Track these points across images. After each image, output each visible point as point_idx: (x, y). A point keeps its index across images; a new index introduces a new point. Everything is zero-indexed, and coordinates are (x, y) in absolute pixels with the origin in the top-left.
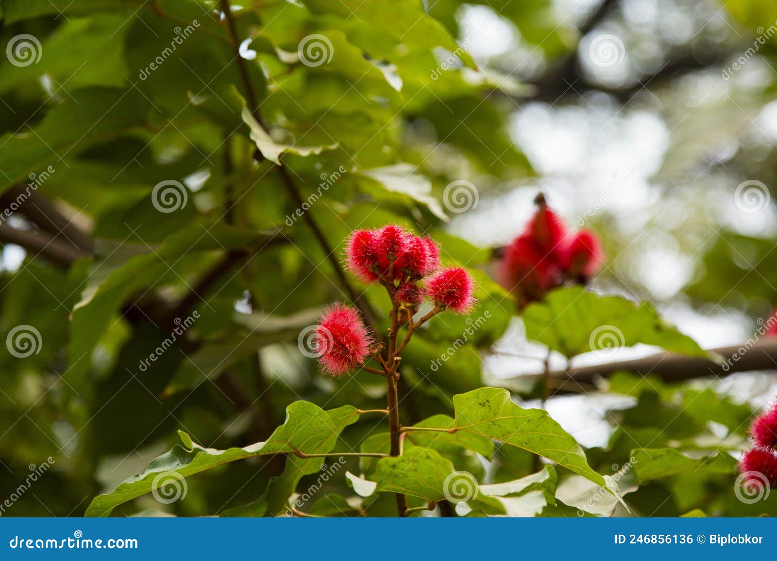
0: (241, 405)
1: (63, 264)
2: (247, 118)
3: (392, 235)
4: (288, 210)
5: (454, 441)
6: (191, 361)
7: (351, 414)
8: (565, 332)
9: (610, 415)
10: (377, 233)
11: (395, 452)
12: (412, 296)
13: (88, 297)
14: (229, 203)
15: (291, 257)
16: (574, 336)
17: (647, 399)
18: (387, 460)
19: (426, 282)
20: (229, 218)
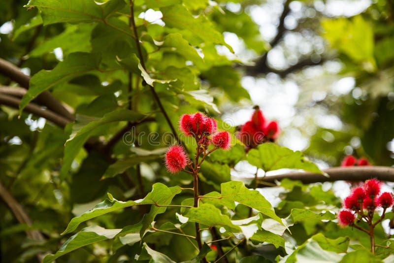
0: (131, 186)
1: (62, 126)
2: (140, 67)
3: (198, 117)
4: (154, 107)
5: (220, 203)
6: (112, 166)
7: (178, 190)
8: (265, 161)
9: (281, 195)
10: (193, 115)
11: (196, 206)
12: (206, 142)
13: (72, 137)
14: (130, 103)
15: (153, 127)
16: (269, 163)
17: (297, 190)
18: (193, 209)
19: (211, 137)
20: (130, 108)
